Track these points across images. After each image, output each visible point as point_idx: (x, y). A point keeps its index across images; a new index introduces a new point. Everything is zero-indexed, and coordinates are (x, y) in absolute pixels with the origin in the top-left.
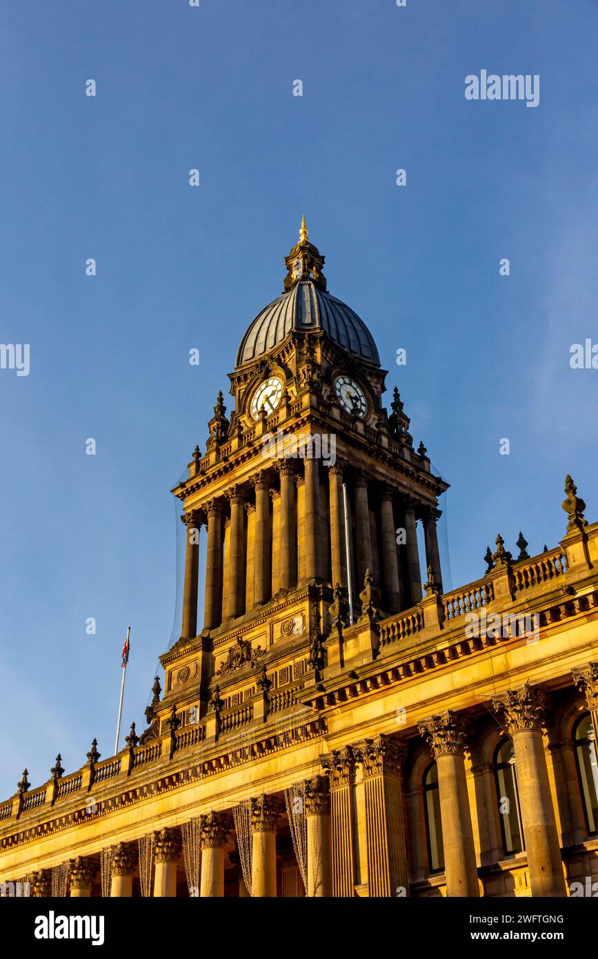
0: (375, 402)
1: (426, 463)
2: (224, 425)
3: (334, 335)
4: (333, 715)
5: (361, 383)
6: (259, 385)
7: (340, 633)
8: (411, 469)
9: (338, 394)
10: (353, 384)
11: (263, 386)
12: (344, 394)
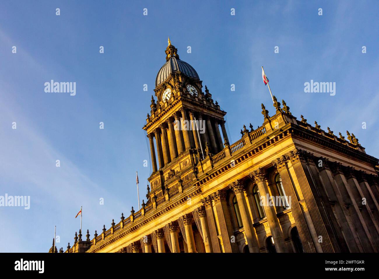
0: (200, 91)
1: (218, 107)
2: (155, 106)
3: (184, 73)
4: (203, 187)
5: (194, 86)
6: (164, 91)
7: (201, 162)
8: (214, 109)
9: (188, 90)
10: (192, 87)
11: (165, 92)
12: (190, 90)
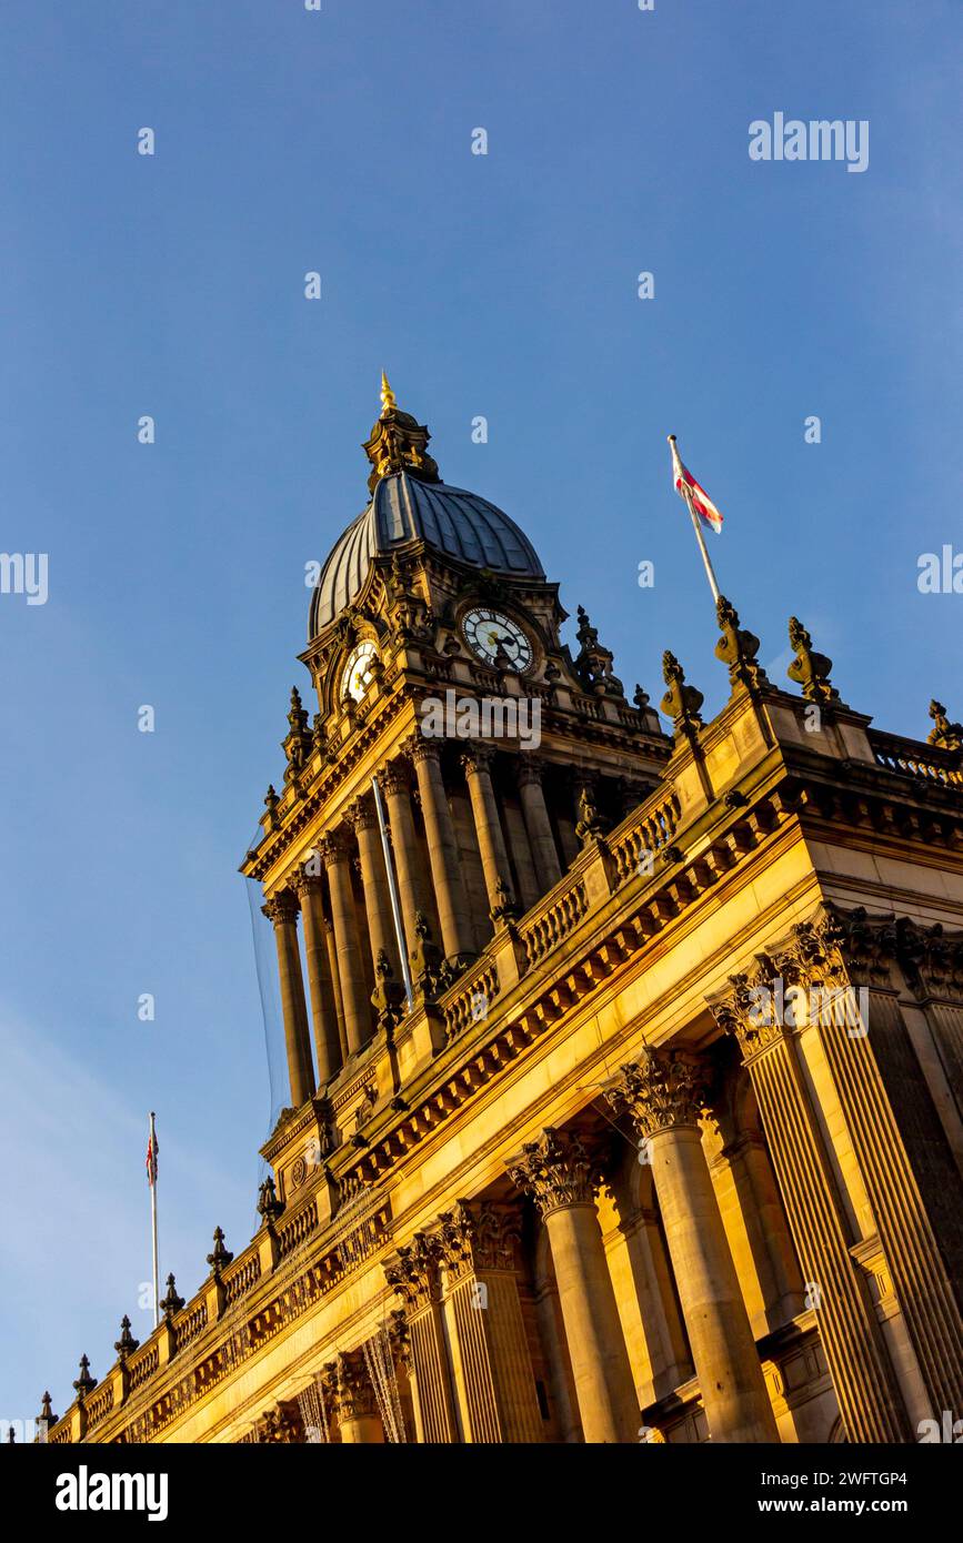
0: (545, 642)
1: (650, 718)
3: (451, 546)
4: (396, 1185)
5: (512, 613)
7: (390, 1035)
8: (617, 733)
9: (472, 640)
10: (498, 618)
12: (483, 638)
